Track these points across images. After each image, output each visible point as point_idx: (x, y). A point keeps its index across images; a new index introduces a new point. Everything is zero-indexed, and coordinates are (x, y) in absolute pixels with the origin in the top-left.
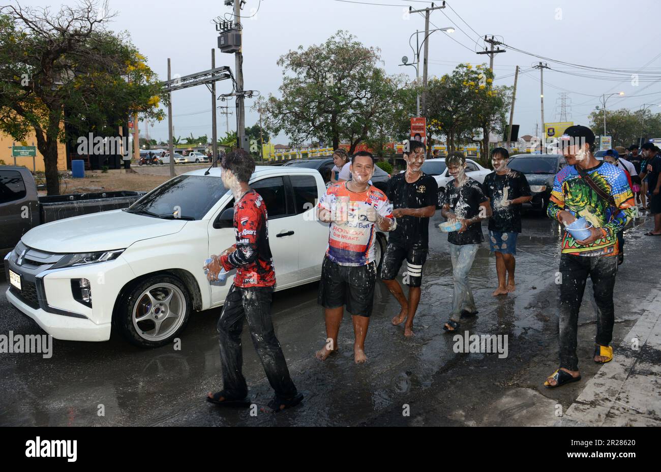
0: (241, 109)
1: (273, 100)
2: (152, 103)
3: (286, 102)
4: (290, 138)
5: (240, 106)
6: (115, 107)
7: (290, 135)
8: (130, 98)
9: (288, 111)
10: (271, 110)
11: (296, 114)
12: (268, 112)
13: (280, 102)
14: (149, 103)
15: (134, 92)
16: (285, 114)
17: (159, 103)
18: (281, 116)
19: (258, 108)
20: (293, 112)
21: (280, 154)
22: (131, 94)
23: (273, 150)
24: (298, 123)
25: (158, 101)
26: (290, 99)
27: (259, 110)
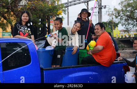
0: (100, 14)
1: (115, 10)
2: (59, 13)
3: (122, 10)
4: (124, 28)
5: (100, 12)
6: (43, 16)
7: (124, 26)
8: (49, 12)
9: (123, 15)
10: (114, 14)
11: (127, 16)
12: (113, 15)
13: (119, 10)
14: (58, 14)
15: (51, 9)
16: (122, 16)
17: (62, 13)
18: (119, 17)
19: (108, 14)
20: (126, 15)
21: (122, 35)
22: (50, 10)
23: (119, 32)
24: (128, 20)
25: (61, 12)
26: (124, 9)
27: (109, 15)
